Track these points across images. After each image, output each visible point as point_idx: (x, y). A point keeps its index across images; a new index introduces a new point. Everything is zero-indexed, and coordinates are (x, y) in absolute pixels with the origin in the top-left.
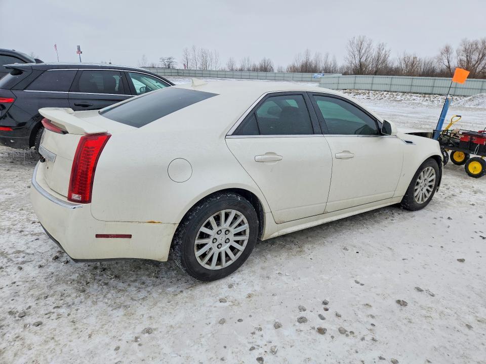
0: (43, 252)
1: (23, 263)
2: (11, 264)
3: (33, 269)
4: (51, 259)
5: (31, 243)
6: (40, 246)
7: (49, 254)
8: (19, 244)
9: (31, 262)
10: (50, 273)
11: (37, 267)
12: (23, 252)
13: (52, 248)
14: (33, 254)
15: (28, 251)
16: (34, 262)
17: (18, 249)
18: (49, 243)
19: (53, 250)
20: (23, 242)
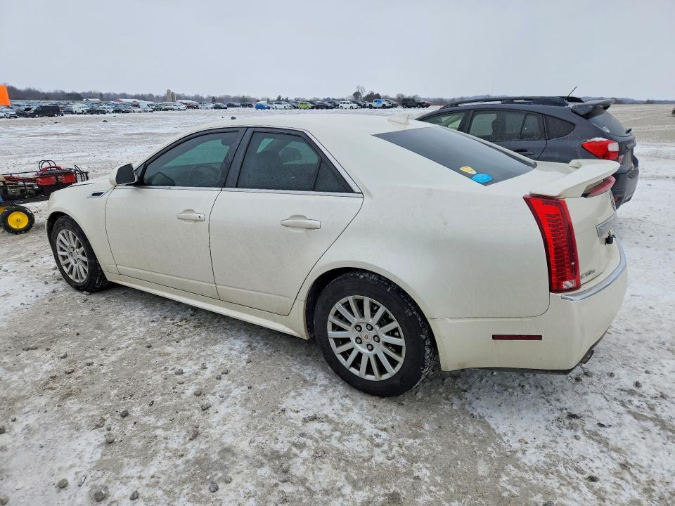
0: (600, 396)
1: (631, 392)
2: (649, 399)
3: (621, 376)
4: (595, 378)
5: (614, 423)
6: (600, 409)
7: (592, 388)
8: (633, 432)
9: (621, 387)
10: (603, 363)
11: (616, 377)
12: (629, 412)
13: (585, 394)
14: (615, 399)
15: (622, 409)
16: (618, 386)
17: (636, 421)
18: (585, 407)
19: (585, 390)
20: (626, 433)
